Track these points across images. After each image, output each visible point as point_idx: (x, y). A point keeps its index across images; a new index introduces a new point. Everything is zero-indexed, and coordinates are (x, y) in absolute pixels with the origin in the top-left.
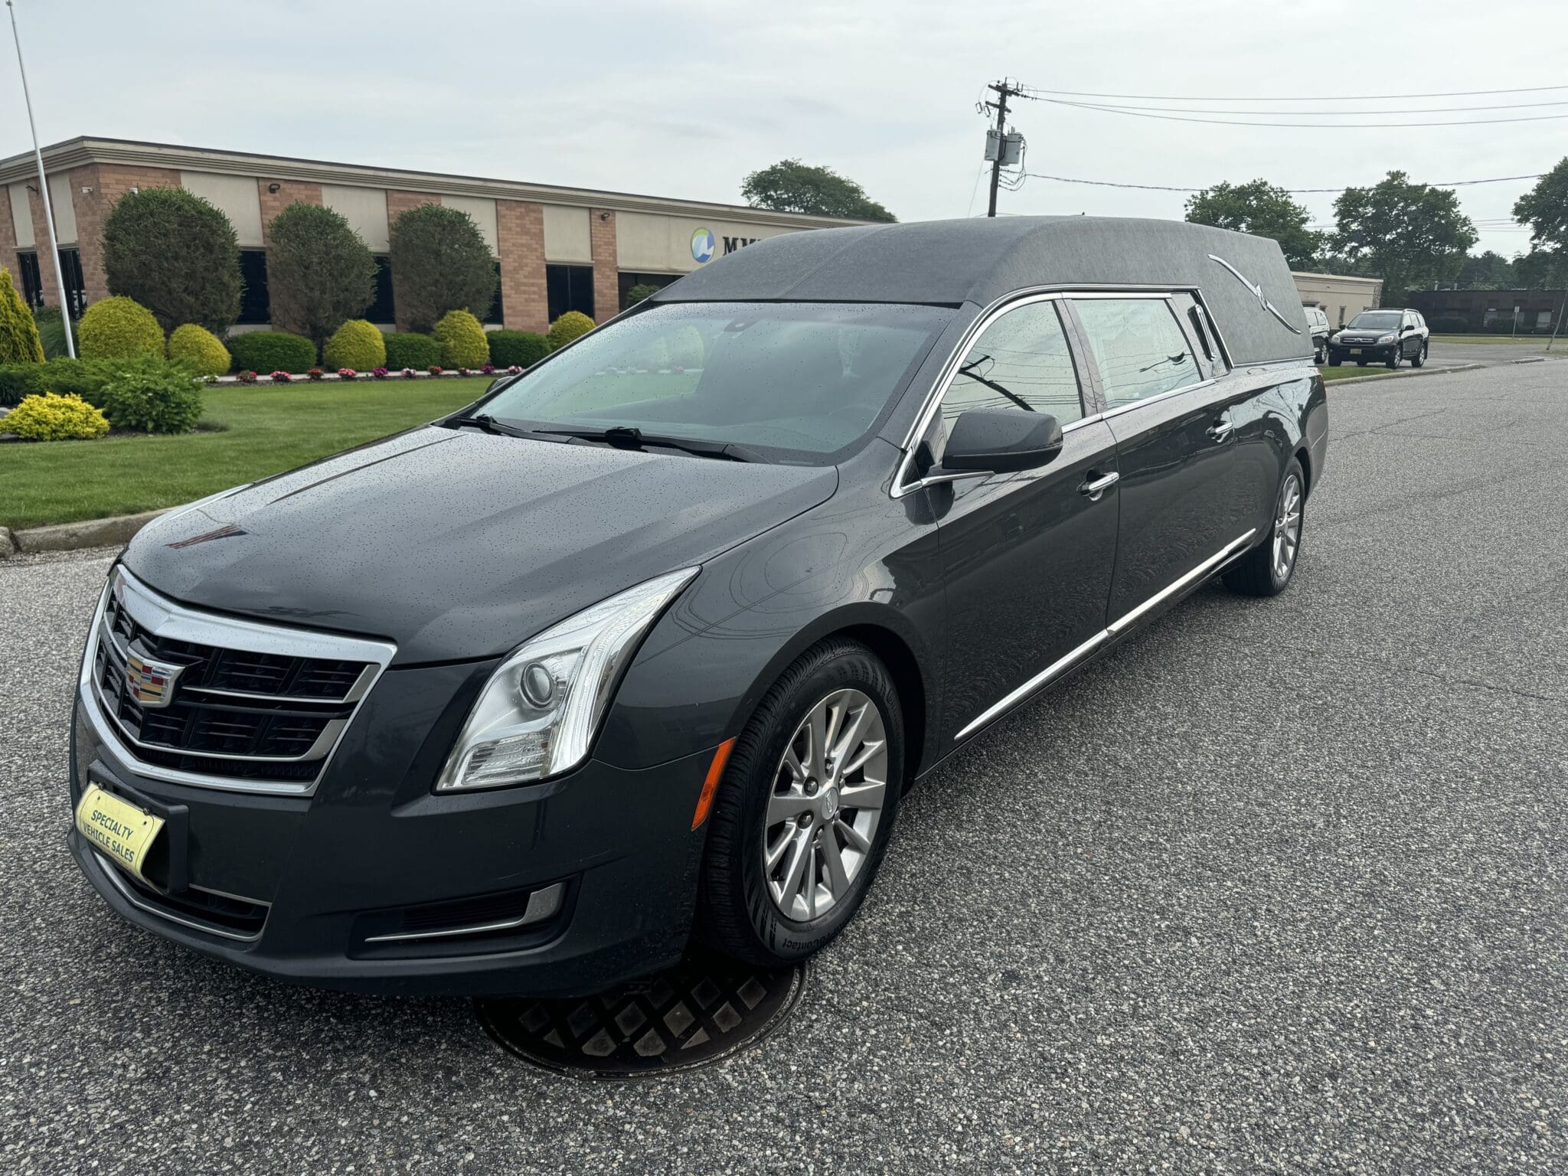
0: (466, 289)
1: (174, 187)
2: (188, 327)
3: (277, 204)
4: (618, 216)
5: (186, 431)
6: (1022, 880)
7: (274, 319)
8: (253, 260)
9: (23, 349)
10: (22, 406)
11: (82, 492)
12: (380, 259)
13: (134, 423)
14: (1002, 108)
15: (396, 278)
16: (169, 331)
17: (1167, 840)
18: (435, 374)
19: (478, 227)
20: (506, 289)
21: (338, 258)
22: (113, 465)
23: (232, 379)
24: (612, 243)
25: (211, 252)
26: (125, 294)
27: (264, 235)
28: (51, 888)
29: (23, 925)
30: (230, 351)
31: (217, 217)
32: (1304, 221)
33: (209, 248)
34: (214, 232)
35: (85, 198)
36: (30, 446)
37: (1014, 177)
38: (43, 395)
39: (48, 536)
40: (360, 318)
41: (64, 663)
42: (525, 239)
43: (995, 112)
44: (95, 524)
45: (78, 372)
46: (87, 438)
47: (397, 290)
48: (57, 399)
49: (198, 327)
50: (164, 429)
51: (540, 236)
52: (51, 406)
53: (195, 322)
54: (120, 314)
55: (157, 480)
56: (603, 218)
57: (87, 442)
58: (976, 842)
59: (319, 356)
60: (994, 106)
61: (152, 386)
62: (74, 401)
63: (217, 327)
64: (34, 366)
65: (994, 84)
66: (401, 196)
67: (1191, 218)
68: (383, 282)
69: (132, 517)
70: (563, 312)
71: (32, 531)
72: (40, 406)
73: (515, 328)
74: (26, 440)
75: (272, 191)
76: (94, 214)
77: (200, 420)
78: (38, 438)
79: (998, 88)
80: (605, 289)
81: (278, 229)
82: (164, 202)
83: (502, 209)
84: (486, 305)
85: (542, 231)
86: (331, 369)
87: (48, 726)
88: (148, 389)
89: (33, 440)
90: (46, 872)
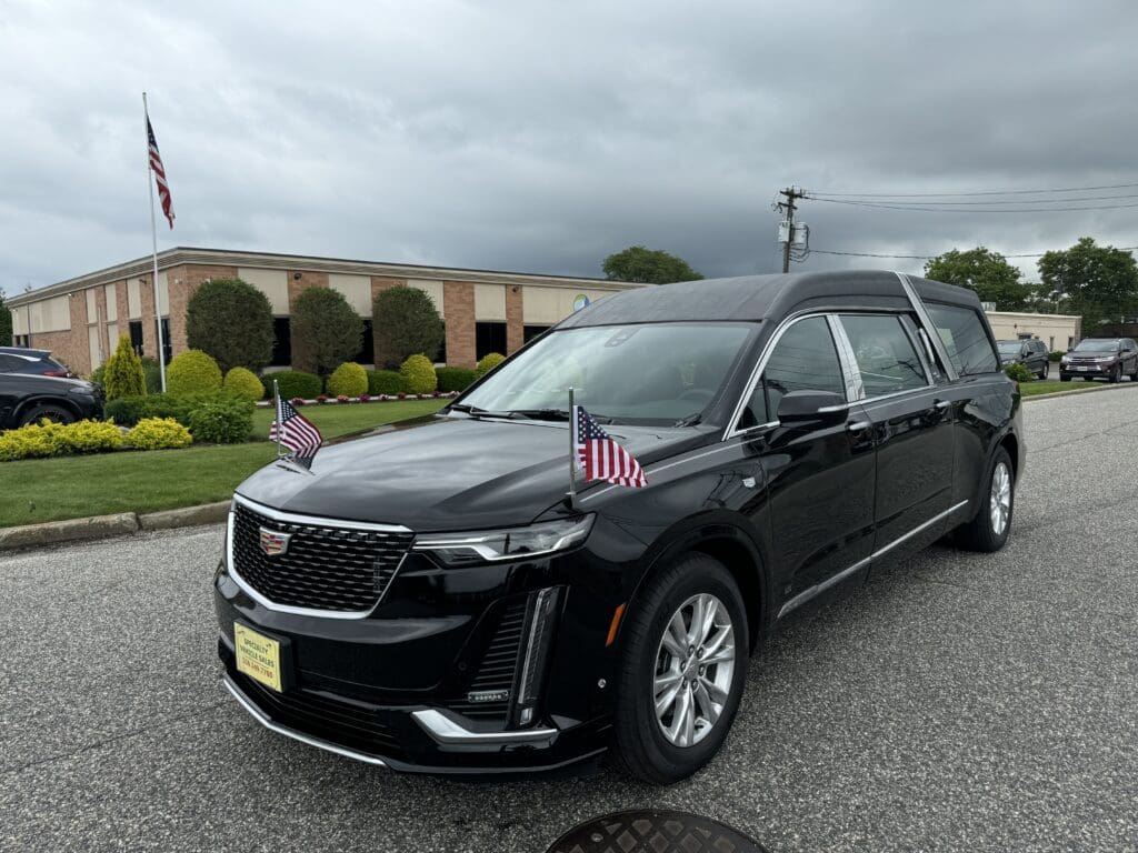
0: (423, 340)
1: (234, 278)
2: (238, 369)
3: (299, 287)
4: (525, 289)
5: (242, 442)
6: (948, 813)
7: (293, 363)
8: (282, 324)
9: (133, 386)
10: (138, 426)
11: (181, 487)
12: (367, 322)
13: (208, 436)
14: (790, 206)
15: (375, 334)
16: (225, 371)
17: (1057, 780)
18: (401, 398)
19: (433, 300)
20: (448, 340)
21: (339, 322)
22: (198, 468)
23: (266, 403)
24: (520, 306)
25: (255, 319)
26: (198, 348)
27: (290, 307)
28: (211, 796)
29: (197, 826)
30: (264, 385)
31: (260, 296)
32: (1017, 276)
33: (254, 316)
34: (258, 306)
35: (176, 287)
36: (142, 454)
37: (801, 253)
38: (152, 419)
39: (161, 519)
40: (352, 361)
41: (189, 616)
42: (461, 306)
43: (785, 209)
44: (193, 509)
45: (171, 402)
46: (178, 448)
47: (376, 342)
48: (159, 421)
49: (244, 369)
50: (228, 440)
51: (472, 304)
52: (156, 426)
53: (243, 366)
54: (194, 361)
55: (229, 478)
56: (514, 291)
57: (178, 451)
58: (901, 779)
59: (324, 387)
60: (785, 205)
61: (222, 411)
62: (170, 422)
63: (257, 369)
64: (142, 398)
65: (785, 191)
66: (381, 280)
67: (929, 276)
68: (368, 337)
69: (216, 505)
70: (487, 354)
71: (151, 515)
72: (151, 426)
73: (454, 365)
74: (139, 449)
75: (296, 278)
76: (182, 296)
77: (251, 433)
78: (147, 448)
79: (787, 193)
80: (514, 337)
81: (299, 304)
82: (228, 287)
83: (448, 287)
84: (435, 350)
85: (473, 301)
86: (331, 396)
87: (188, 665)
88: (219, 414)
89: (144, 450)
90: (206, 783)
